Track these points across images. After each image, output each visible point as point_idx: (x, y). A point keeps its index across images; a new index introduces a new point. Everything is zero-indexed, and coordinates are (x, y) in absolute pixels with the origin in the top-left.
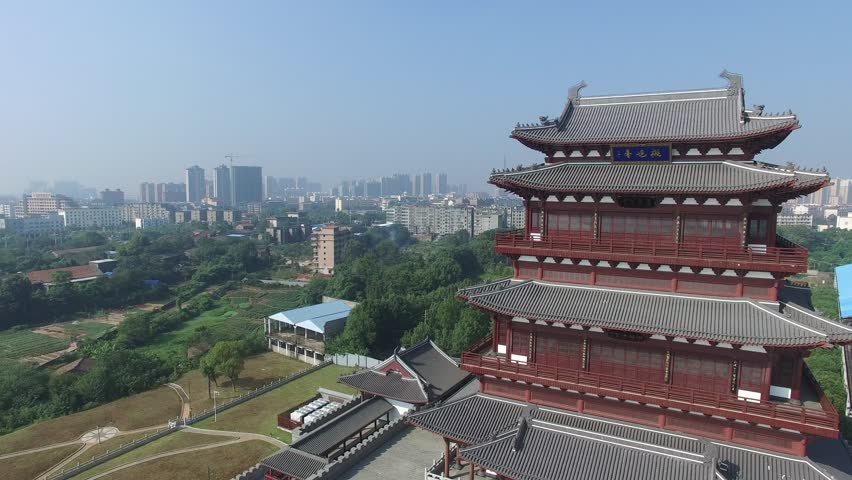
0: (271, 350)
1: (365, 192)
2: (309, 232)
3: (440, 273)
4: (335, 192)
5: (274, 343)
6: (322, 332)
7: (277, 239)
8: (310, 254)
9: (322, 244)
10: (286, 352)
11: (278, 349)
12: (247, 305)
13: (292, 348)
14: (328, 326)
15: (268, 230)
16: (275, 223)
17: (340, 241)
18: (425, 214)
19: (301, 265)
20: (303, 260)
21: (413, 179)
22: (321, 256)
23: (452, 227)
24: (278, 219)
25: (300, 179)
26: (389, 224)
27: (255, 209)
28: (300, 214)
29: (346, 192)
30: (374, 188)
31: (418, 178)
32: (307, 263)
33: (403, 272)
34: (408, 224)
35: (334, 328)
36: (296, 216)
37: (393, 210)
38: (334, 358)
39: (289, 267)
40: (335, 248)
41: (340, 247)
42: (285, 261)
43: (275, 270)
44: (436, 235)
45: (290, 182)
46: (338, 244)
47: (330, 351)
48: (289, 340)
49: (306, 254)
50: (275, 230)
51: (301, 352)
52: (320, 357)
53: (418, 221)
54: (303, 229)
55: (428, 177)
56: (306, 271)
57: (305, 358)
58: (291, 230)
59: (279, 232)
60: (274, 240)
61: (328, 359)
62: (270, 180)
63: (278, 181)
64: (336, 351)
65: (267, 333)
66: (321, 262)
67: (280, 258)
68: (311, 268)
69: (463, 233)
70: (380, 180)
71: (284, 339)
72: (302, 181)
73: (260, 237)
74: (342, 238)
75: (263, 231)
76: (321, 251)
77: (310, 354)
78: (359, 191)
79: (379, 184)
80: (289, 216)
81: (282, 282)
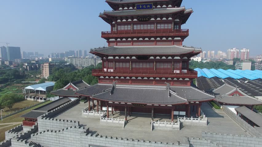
0: (26, 100)
1: (60, 56)
2: (39, 66)
3: (85, 74)
4: (49, 56)
5: (27, 97)
6: (45, 90)
7: (27, 69)
8: (40, 73)
9: (44, 69)
10: (32, 99)
11: (29, 99)
12: (16, 89)
13: (34, 98)
14: (47, 88)
15: (24, 66)
16: (26, 64)
17: (51, 68)
18: (80, 60)
19: (37, 76)
20: (38, 75)
21: (76, 52)
22: (44, 73)
23: (89, 64)
24: (28, 63)
25: (35, 52)
26: (68, 64)
27: (19, 61)
28: (36, 61)
29: (53, 56)
30: (63, 55)
31: (77, 52)
32: (39, 76)
33: (73, 74)
34: (74, 64)
35: (49, 89)
36: (35, 62)
37: (69, 60)
38: (50, 99)
39: (33, 77)
40: (49, 70)
41: (51, 70)
42: (31, 76)
43: (27, 78)
44: (84, 67)
45: (32, 54)
46: (50, 69)
47: (48, 96)
48: (33, 95)
49: (39, 73)
50: (27, 66)
51: (38, 98)
52: (45, 99)
53: (78, 63)
54: (38, 66)
55: (80, 51)
56: (39, 78)
57: (39, 101)
58: (33, 66)
59: (28, 67)
60: (26, 70)
61: (48, 99)
62: (24, 53)
63: (27, 53)
64: (50, 96)
65: (24, 94)
66: (44, 75)
67: (28, 75)
68: (41, 77)
69: (92, 65)
70: (65, 52)
71: (31, 95)
72: (37, 53)
73: (21, 69)
74: (52, 67)
75: (22, 67)
76: (44, 71)
77: (41, 99)
78: (57, 56)
79: (64, 54)
80: (32, 62)
81: (30, 82)
